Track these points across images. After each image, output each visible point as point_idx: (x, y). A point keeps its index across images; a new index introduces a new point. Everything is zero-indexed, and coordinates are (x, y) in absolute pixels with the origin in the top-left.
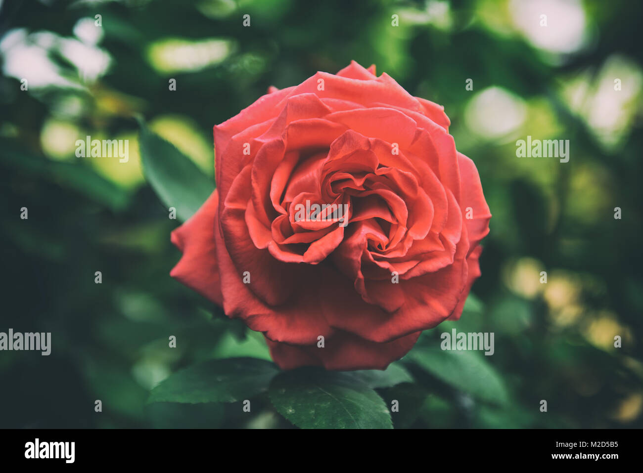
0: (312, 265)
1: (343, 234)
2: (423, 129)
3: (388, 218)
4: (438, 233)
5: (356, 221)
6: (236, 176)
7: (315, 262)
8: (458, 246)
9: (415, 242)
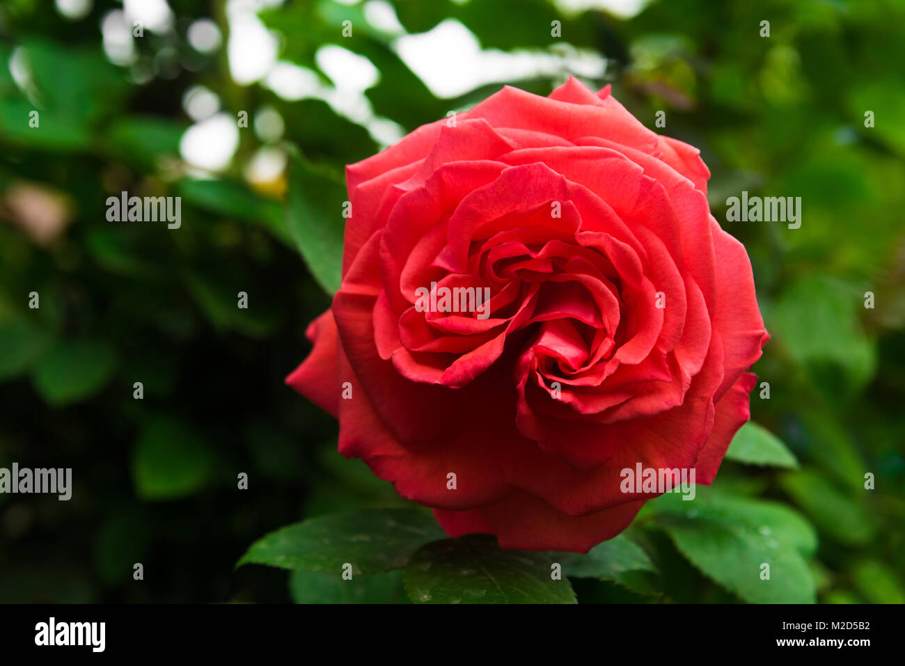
0: (451, 389)
1: (503, 346)
2: (654, 180)
3: (589, 320)
4: (666, 352)
5: (540, 320)
6: (364, 243)
7: (455, 385)
8: (697, 379)
9: (622, 367)
